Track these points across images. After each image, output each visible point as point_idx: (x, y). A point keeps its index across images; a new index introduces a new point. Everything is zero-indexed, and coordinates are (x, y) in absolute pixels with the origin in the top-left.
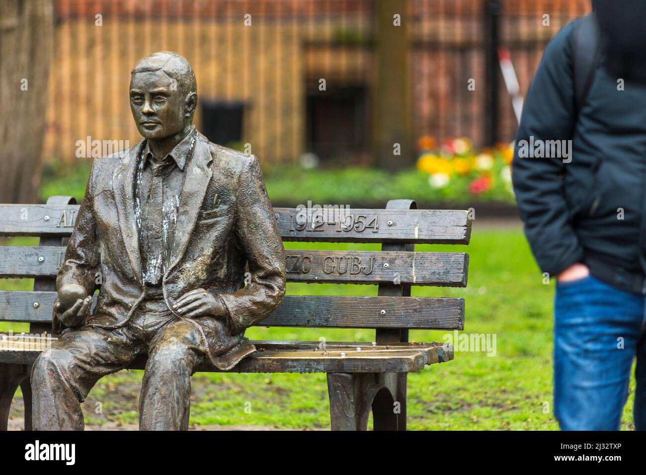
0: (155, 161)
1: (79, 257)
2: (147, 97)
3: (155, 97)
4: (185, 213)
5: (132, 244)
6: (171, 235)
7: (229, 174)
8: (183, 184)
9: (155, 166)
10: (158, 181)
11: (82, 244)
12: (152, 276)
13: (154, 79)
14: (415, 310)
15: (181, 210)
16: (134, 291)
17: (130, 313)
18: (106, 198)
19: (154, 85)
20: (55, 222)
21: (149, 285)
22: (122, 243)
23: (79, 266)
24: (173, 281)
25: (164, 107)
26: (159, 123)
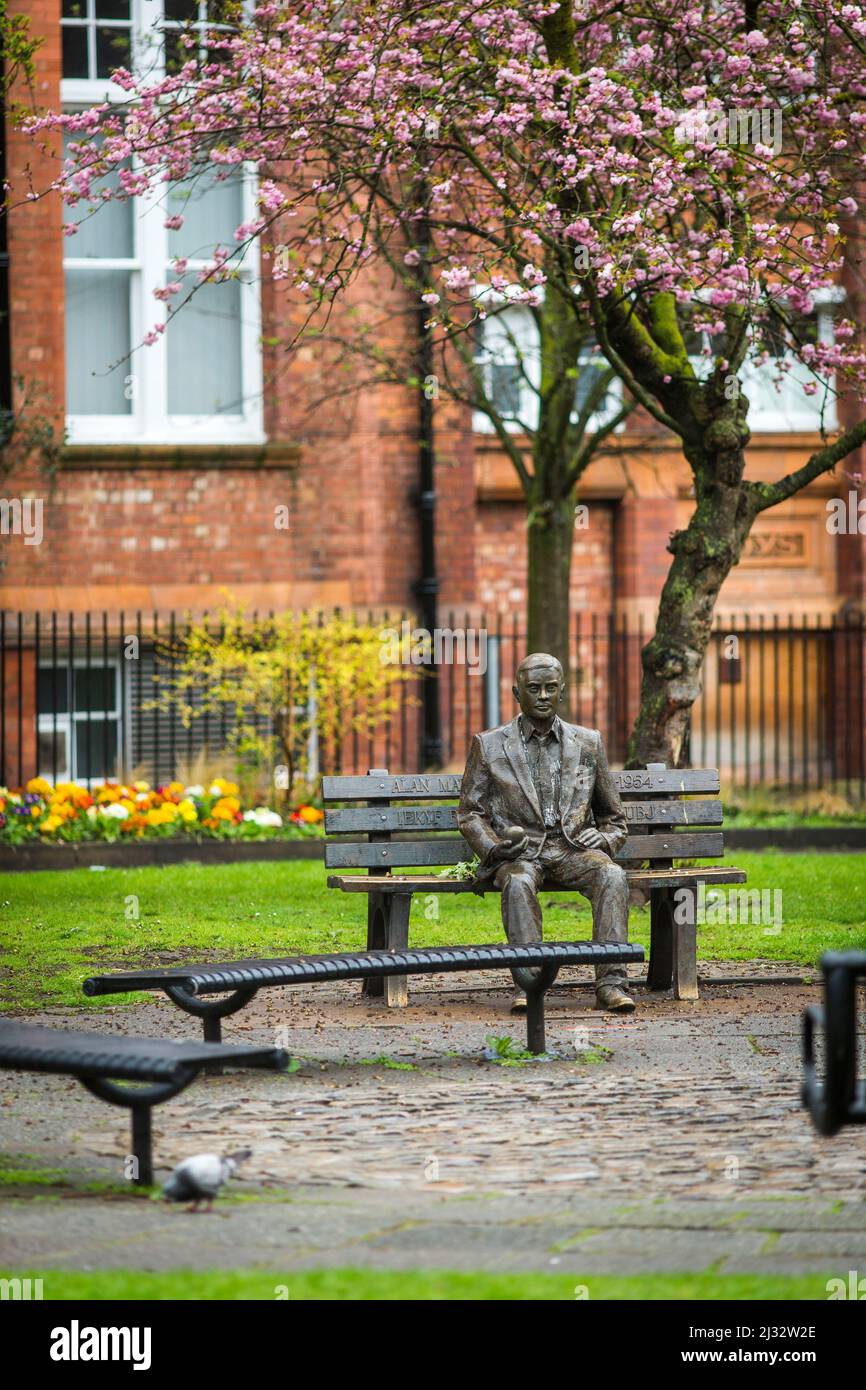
0: (539, 735)
1: (479, 810)
2: (543, 687)
3: (550, 687)
4: (568, 773)
5: (533, 797)
6: (559, 790)
7: (591, 744)
8: (561, 752)
9: (542, 739)
10: (543, 749)
11: (480, 800)
12: (549, 820)
13: (549, 673)
14: (690, 844)
15: (564, 771)
16: (536, 833)
17: (540, 848)
18: (501, 764)
19: (550, 678)
20: (389, 789)
21: (549, 827)
22: (525, 797)
23: (482, 816)
24: (566, 824)
25: (554, 694)
26: (550, 706)
